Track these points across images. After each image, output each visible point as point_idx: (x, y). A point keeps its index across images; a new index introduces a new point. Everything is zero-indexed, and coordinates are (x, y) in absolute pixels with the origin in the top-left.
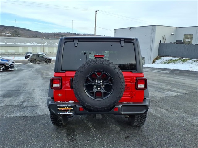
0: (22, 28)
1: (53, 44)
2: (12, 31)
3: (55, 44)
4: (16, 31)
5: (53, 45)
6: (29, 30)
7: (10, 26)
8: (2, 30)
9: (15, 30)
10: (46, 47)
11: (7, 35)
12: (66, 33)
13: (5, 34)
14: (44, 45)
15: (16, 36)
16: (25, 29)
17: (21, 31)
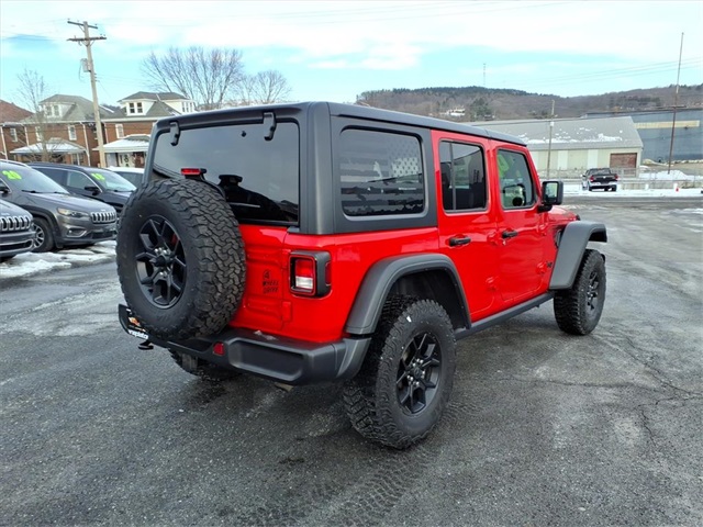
0: (501, 88)
1: (587, 136)
2: (470, 101)
3: (597, 137)
4: (480, 102)
5: (585, 141)
6: (522, 93)
7: (465, 86)
8: (441, 102)
9: (478, 97)
10: (559, 148)
11: (454, 117)
12: (665, 88)
13: (448, 113)
14: (553, 141)
15: (477, 119)
16: (509, 92)
17: (495, 101)
